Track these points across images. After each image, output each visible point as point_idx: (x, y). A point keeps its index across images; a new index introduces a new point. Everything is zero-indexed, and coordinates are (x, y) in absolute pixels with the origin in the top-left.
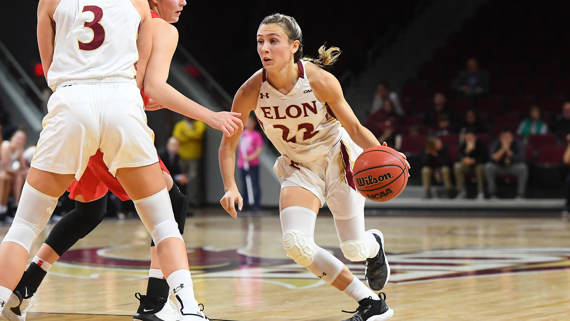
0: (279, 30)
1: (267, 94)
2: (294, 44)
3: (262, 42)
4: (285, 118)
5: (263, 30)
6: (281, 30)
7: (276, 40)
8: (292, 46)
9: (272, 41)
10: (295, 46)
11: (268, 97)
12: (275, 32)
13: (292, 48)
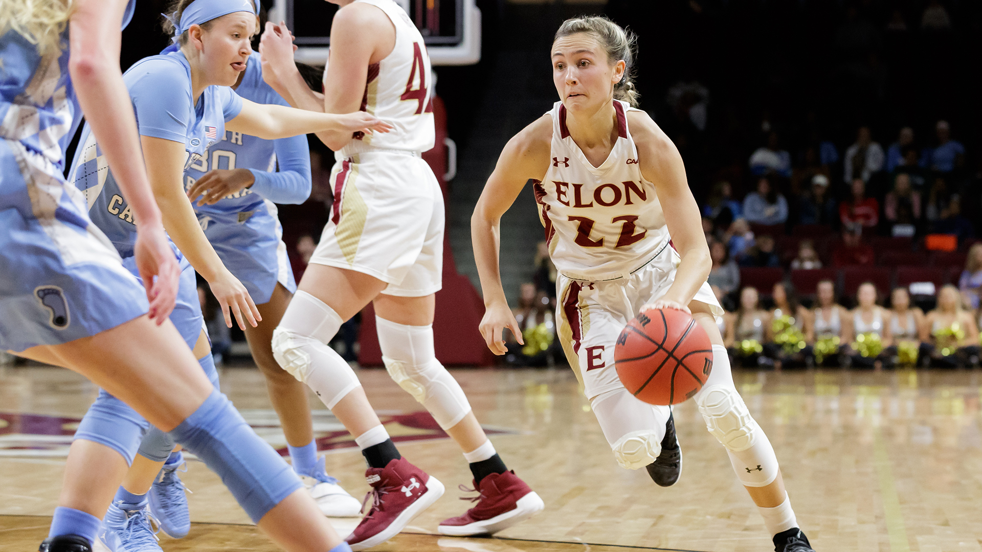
0: (592, 43)
1: (567, 159)
2: (617, 66)
3: (561, 66)
4: (591, 205)
5: (561, 45)
6: (596, 44)
7: (588, 61)
8: (614, 71)
9: (581, 64)
10: (618, 71)
11: (567, 165)
12: (584, 47)
13: (614, 75)
